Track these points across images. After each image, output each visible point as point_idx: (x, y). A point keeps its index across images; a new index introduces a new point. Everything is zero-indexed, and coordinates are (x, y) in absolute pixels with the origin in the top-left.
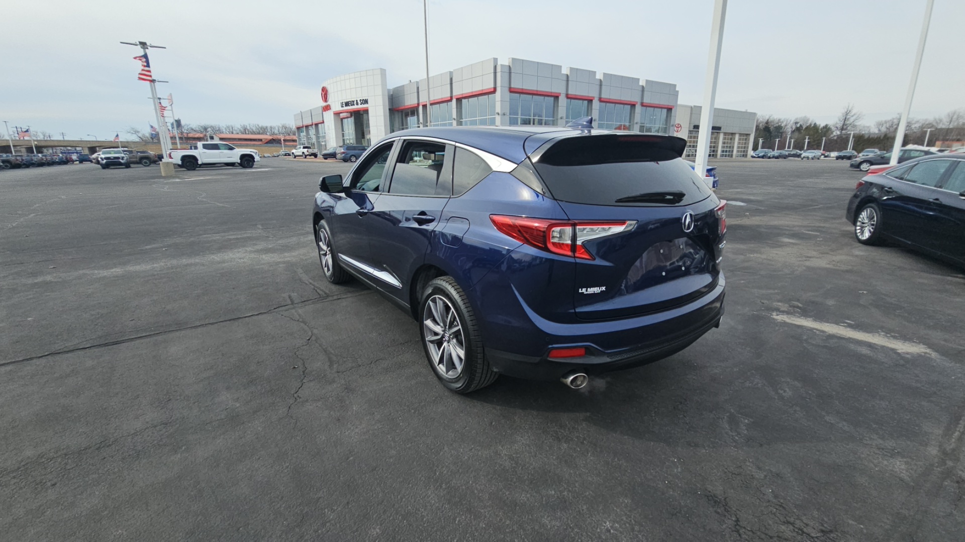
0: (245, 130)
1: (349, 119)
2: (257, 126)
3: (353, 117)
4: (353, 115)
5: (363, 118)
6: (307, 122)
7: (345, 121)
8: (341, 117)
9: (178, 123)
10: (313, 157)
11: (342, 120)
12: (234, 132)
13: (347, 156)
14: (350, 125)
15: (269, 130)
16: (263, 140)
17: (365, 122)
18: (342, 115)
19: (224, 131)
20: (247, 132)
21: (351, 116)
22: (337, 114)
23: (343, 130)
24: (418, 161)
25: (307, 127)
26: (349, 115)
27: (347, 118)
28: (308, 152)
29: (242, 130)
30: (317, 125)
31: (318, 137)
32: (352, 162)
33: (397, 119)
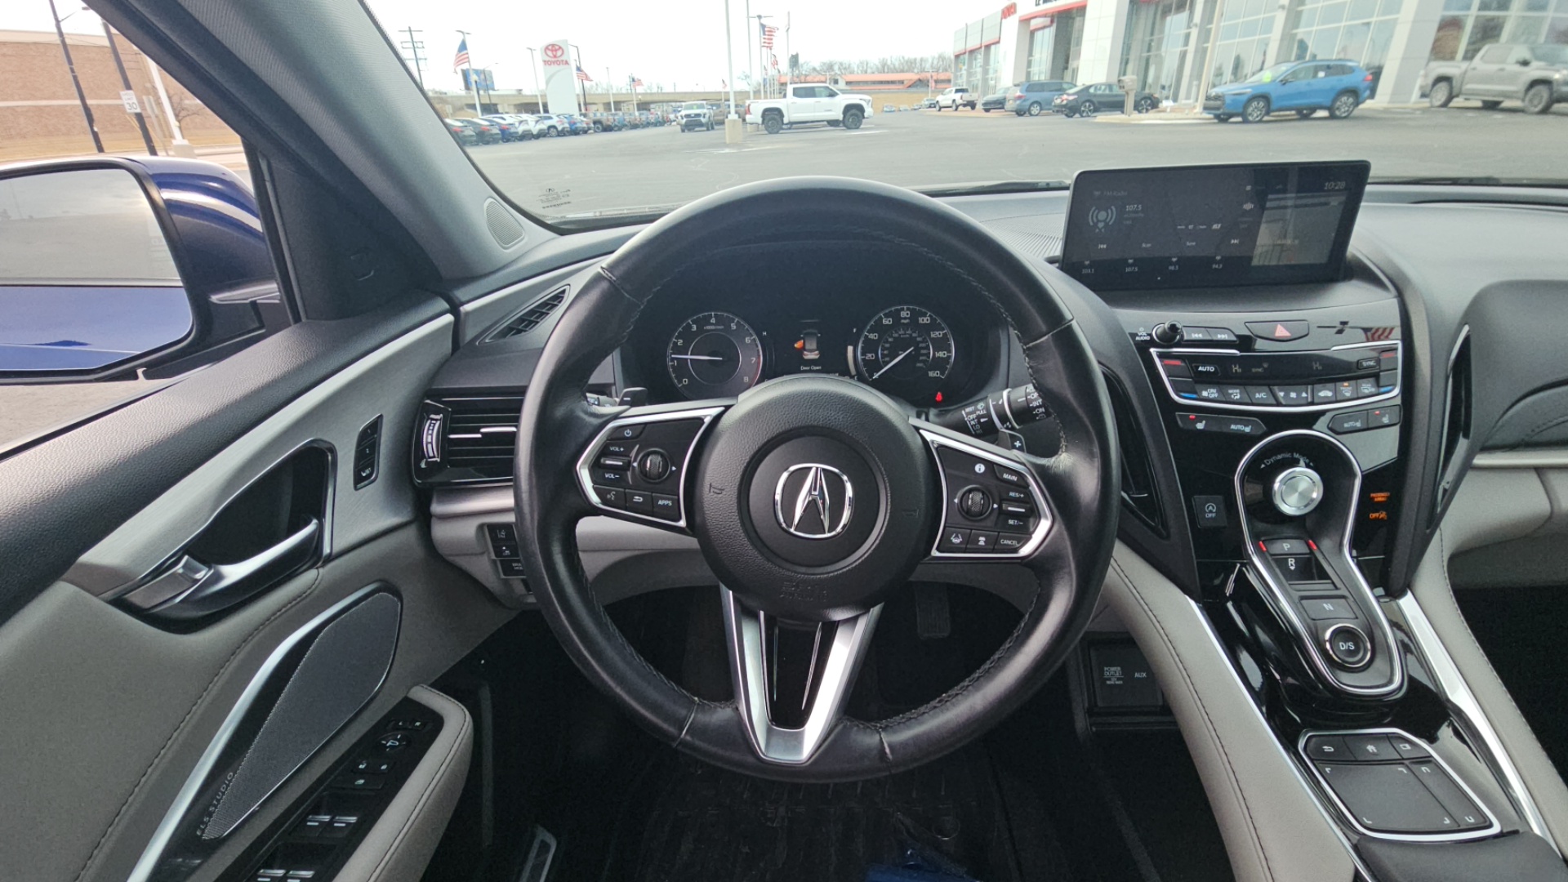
0: (884, 67)
1: (1047, 31)
2: (901, 58)
3: (1055, 25)
4: (1056, 20)
5: (1072, 26)
6: (973, 43)
7: (1038, 35)
8: (1032, 28)
9: (794, 61)
10: (969, 108)
11: (1032, 33)
12: (869, 71)
13: (1024, 103)
14: (1045, 40)
15: (918, 65)
16: (905, 82)
17: (1074, 36)
18: (1034, 23)
19: (856, 69)
20: (886, 70)
21: (1052, 22)
22: (1025, 21)
23: (1030, 54)
24: (1168, 110)
25: (972, 52)
26: (1047, 21)
27: (1044, 27)
28: (961, 98)
29: (880, 66)
30: (988, 47)
31: (986, 72)
32: (1031, 115)
33: (1142, 22)
